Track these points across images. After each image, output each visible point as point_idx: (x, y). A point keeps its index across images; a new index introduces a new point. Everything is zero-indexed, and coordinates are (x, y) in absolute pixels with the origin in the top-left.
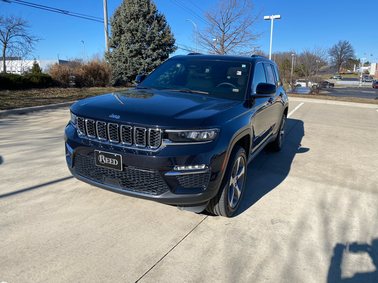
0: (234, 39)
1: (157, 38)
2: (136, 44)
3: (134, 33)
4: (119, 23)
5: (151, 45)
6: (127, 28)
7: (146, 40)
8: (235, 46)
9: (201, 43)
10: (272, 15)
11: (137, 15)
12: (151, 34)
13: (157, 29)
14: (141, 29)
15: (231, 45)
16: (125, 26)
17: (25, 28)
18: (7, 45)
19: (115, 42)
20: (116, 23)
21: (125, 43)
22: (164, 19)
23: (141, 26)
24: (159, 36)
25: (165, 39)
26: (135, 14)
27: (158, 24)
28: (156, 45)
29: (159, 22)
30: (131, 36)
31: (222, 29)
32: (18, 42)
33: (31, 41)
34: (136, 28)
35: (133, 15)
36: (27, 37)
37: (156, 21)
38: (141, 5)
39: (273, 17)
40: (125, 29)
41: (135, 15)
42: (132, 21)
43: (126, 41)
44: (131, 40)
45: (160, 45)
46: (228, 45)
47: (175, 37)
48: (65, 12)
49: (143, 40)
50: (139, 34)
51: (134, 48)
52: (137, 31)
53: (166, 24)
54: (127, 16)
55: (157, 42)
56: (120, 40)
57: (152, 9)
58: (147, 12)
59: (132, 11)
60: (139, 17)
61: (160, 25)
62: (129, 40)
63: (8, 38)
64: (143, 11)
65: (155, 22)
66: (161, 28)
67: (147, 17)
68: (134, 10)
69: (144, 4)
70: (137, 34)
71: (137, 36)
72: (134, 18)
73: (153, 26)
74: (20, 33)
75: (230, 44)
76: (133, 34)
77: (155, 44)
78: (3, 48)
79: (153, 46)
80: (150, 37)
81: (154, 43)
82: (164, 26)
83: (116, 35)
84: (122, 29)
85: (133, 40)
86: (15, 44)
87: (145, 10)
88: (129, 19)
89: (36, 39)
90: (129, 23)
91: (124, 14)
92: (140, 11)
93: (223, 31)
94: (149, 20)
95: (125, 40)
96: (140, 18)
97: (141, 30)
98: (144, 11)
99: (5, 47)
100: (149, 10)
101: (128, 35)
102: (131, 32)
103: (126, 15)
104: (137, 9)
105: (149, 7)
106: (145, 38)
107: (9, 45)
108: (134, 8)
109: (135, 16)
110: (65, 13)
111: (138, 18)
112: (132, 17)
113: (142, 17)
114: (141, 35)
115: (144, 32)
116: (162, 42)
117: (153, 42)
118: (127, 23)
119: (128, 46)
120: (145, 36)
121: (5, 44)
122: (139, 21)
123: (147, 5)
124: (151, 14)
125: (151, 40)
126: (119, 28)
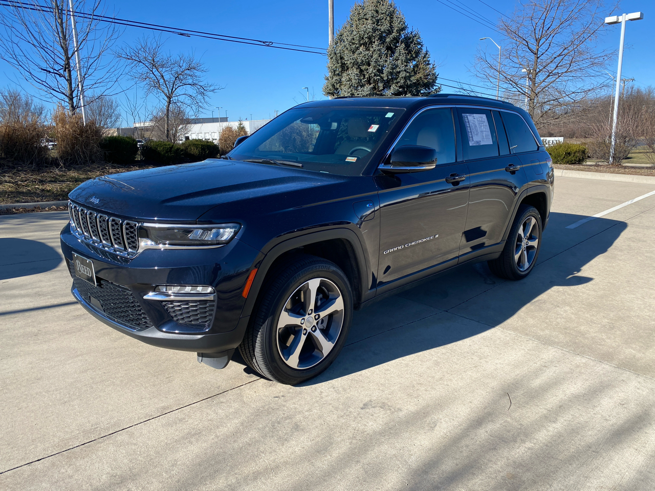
0: (557, 66)
1: (403, 74)
2: (365, 87)
3: (363, 68)
4: (341, 53)
5: (392, 88)
6: (353, 61)
7: (383, 79)
8: (557, 80)
9: (490, 79)
10: (624, 14)
11: (369, 38)
12: (393, 69)
13: (404, 58)
14: (374, 60)
15: (551, 79)
16: (348, 59)
17: (197, 73)
18: (171, 100)
19: (333, 86)
20: (335, 53)
21: (347, 86)
22: (418, 40)
23: (375, 56)
24: (405, 71)
25: (418, 76)
26: (366, 36)
27: (407, 50)
28: (400, 87)
29: (407, 46)
30: (357, 74)
31: (534, 48)
32: (186, 94)
33: (205, 92)
34: (367, 59)
35: (363, 38)
36: (199, 87)
37: (403, 45)
38: (378, 21)
39: (623, 18)
40: (349, 62)
41: (366, 38)
42: (361, 49)
43: (349, 83)
44: (357, 81)
45: (408, 87)
46: (545, 79)
47: (437, 71)
48: (267, 43)
49: (378, 79)
50: (371, 69)
51: (361, 94)
52: (369, 65)
53: (421, 48)
54: (353, 41)
55: (402, 81)
56: (340, 82)
57: (396, 25)
58: (388, 30)
59: (363, 32)
60: (373, 40)
61: (410, 52)
62: (355, 81)
63: (174, 89)
64: (380, 29)
65: (401, 46)
66: (412, 56)
67: (388, 40)
68: (365, 29)
69: (383, 19)
70: (367, 70)
71: (368, 73)
72: (365, 44)
73: (396, 54)
74: (190, 81)
75: (549, 76)
76: (361, 71)
77: (399, 85)
78: (166, 104)
79: (396, 88)
80: (391, 73)
81: (397, 83)
82: (418, 53)
83: (335, 75)
84: (344, 63)
85: (361, 80)
86: (181, 98)
87: (385, 27)
88: (357, 46)
89: (212, 88)
90: (357, 52)
91: (350, 39)
92: (374, 30)
93: (536, 54)
94: (390, 45)
95: (348, 81)
96: (374, 42)
97: (375, 62)
98: (382, 30)
99: (170, 103)
100: (391, 27)
101: (353, 72)
102: (359, 68)
103: (353, 39)
104: (369, 27)
105: (391, 22)
106: (382, 75)
107: (174, 99)
108: (365, 27)
109: (367, 40)
110: (268, 45)
111: (371, 43)
112: (361, 42)
113: (378, 40)
114: (374, 72)
115: (379, 66)
116: (411, 81)
117: (395, 81)
118: (354, 53)
119: (352, 91)
120: (381, 71)
121: (169, 98)
122: (373, 47)
123: (388, 18)
124: (394, 34)
125: (392, 78)
126: (339, 62)
